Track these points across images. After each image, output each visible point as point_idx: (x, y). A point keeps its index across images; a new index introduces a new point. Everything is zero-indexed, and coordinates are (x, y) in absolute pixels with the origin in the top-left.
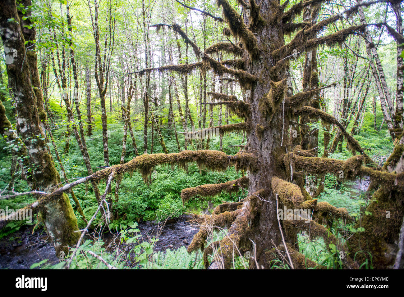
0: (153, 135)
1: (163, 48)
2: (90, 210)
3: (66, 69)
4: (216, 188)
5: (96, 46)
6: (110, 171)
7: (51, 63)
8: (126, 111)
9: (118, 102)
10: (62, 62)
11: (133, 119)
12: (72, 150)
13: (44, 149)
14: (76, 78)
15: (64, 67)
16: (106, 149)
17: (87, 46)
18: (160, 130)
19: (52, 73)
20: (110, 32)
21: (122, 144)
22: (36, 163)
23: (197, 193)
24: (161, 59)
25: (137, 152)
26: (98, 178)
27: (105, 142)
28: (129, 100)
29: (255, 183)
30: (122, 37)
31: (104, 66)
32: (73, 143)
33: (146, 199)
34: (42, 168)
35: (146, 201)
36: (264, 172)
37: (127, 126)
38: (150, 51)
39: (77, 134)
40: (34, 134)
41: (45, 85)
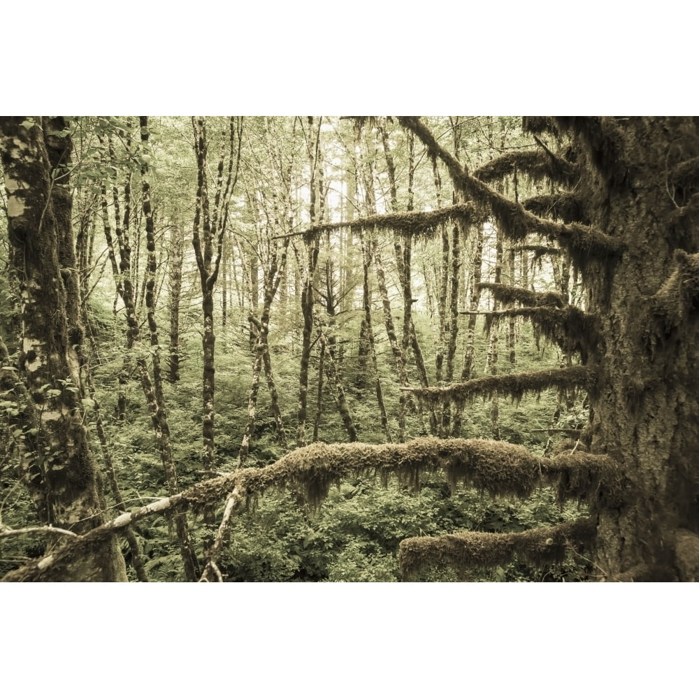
0: (320, 385)
1: (351, 174)
2: (160, 564)
3: (131, 228)
4: (497, 545)
5: (200, 173)
6: (229, 486)
7: (101, 213)
8: (258, 326)
9: (241, 304)
10: (122, 212)
11: (274, 344)
12: (132, 414)
13: (73, 413)
14: (151, 247)
15: (126, 222)
16: (209, 416)
17: (177, 174)
18: (338, 374)
19: (100, 237)
20: (232, 139)
21: (246, 406)
22: (54, 444)
23: (444, 554)
24: (345, 200)
25: (280, 426)
26: (199, 501)
27: (206, 399)
28: (269, 300)
29: (615, 542)
30: (256, 150)
31: (216, 218)
32: (136, 398)
33: (297, 548)
34: (65, 459)
35: (295, 553)
36: (648, 514)
37: (260, 363)
38: (321, 182)
39: (146, 378)
40: (57, 378)
41: (83, 262)
